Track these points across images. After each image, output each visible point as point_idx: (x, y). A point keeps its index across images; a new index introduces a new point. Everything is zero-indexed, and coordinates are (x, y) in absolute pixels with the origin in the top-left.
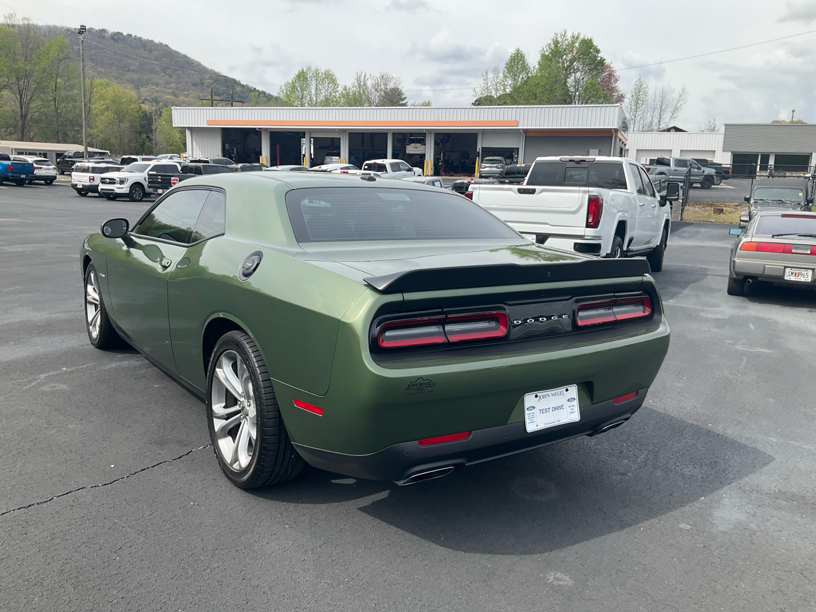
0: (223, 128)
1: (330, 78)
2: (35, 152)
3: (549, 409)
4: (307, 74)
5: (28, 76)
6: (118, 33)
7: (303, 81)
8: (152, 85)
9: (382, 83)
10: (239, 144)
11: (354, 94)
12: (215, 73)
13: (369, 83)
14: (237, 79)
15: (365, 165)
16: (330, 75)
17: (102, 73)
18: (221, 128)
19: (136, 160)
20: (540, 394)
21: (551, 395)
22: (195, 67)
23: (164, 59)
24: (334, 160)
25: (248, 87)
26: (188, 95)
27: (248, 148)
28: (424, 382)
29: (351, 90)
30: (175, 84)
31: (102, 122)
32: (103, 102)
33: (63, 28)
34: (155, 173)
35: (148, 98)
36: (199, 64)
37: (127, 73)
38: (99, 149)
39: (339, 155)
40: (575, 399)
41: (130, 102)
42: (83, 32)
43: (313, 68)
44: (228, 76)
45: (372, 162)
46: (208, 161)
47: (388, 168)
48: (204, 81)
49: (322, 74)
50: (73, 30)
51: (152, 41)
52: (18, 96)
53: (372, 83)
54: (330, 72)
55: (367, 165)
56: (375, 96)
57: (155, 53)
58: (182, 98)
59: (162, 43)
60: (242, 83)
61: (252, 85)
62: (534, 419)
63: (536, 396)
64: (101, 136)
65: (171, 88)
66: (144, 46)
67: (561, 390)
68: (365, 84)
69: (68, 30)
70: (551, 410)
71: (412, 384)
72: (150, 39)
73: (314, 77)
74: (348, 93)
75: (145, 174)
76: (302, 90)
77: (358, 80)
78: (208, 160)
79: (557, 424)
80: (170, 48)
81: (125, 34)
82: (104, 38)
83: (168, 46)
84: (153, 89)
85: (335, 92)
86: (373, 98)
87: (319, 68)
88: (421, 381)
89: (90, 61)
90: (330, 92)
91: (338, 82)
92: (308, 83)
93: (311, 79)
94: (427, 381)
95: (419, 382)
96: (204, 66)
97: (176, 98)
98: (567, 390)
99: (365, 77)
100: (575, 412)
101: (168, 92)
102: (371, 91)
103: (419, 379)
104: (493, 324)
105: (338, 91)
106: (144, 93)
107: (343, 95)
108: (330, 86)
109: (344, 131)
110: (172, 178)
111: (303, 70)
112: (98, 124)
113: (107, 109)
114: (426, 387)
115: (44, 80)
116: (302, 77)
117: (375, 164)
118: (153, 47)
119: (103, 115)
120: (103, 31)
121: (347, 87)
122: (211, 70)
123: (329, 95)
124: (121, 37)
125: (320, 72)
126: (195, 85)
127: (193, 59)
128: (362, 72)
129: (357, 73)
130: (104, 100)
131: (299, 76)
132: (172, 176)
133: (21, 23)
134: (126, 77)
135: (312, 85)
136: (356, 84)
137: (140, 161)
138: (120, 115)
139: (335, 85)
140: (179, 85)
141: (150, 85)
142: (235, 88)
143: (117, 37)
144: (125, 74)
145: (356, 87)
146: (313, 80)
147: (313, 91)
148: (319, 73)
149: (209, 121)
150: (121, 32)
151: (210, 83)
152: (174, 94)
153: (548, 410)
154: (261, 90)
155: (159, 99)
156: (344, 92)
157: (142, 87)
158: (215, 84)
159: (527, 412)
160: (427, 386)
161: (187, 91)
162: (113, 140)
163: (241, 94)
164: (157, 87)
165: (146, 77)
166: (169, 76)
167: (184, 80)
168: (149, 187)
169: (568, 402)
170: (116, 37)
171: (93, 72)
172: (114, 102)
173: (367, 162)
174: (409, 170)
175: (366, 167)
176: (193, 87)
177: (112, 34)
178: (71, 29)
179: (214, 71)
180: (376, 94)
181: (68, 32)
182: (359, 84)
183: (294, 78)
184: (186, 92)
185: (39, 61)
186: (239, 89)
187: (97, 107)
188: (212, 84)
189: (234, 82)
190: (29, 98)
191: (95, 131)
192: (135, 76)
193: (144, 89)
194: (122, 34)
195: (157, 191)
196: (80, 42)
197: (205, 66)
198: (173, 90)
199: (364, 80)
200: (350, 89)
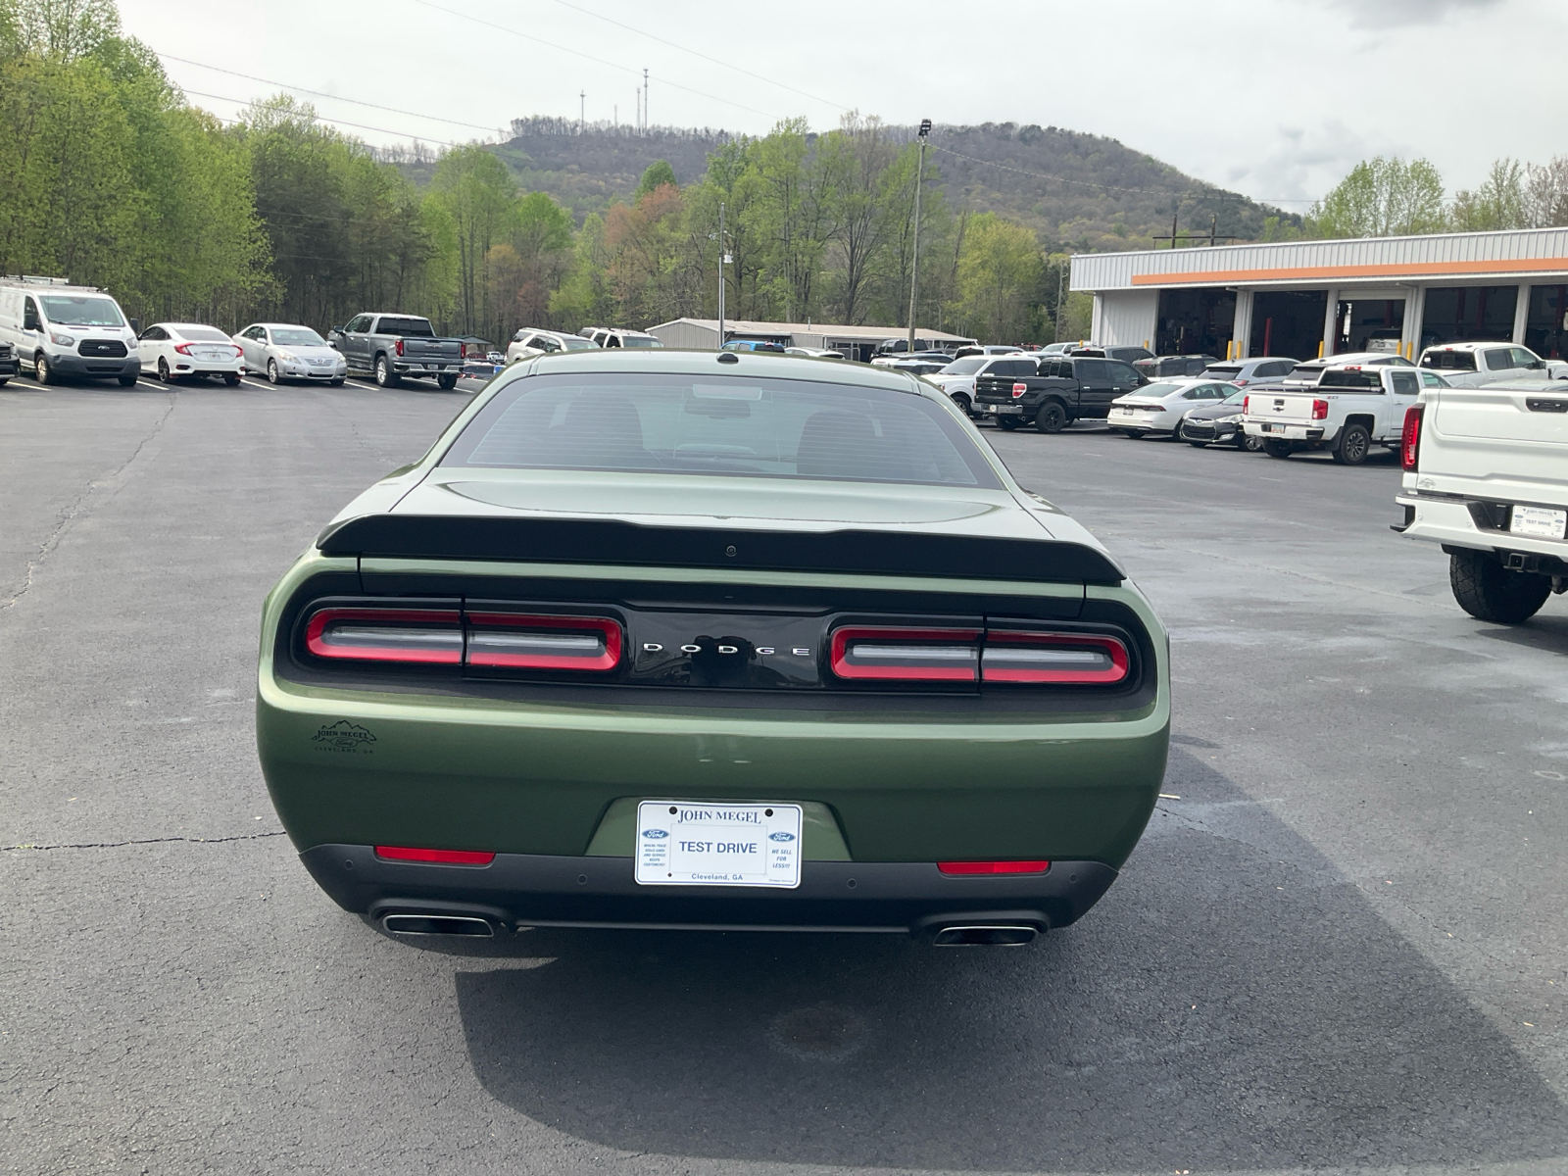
0: (1162, 290)
1: (1425, 178)
2: (847, 342)
3: (709, 844)
4: (1372, 173)
5: (866, 213)
6: (1033, 127)
7: (1363, 187)
8: (1082, 217)
9: (1556, 180)
10: (1196, 319)
11: (1485, 208)
12: (1201, 185)
13: (1524, 183)
14: (1245, 195)
15: (1426, 356)
16: (1424, 170)
17: (999, 201)
18: (1158, 289)
19: (981, 353)
20: (683, 806)
21: (714, 815)
22: (1165, 177)
23: (1108, 168)
24: (1388, 346)
25: (1265, 208)
26: (1146, 231)
27: (1213, 326)
28: (354, 731)
29: (1477, 201)
30: (1123, 213)
31: (972, 285)
32: (977, 253)
33: (942, 127)
34: (992, 375)
35: (1071, 241)
36: (1173, 171)
37: (1039, 198)
38: (960, 336)
39: (1398, 335)
40: (792, 838)
41: (1024, 249)
42: (926, 131)
43: (1388, 160)
44: (1228, 190)
45: (1442, 348)
46: (1103, 353)
47: (1480, 362)
48: (1179, 203)
49: (1406, 170)
50: (959, 130)
51: (1090, 136)
52: (848, 248)
53: (1531, 182)
54: (1426, 165)
55: (1429, 354)
56: (1534, 208)
57: (1094, 157)
58: (1133, 238)
59: (1107, 139)
60: (1256, 200)
61: (1273, 204)
62: (662, 860)
63: (673, 811)
64: (969, 312)
65: (1115, 221)
66: (1076, 146)
67: (754, 810)
68: (1513, 185)
69: (951, 130)
70: (713, 848)
71: (325, 729)
72: (1087, 133)
73: (1387, 177)
74: (1470, 208)
75: (972, 379)
76: (1359, 206)
77: (1498, 175)
78: (1102, 350)
79: (731, 882)
80: (1122, 146)
81: (1044, 127)
82: (1007, 138)
83: (1117, 142)
84: (1083, 224)
85: (1431, 206)
86: (1530, 214)
87: (1399, 159)
88: (345, 728)
89: (980, 182)
90: (1422, 206)
91: (1441, 185)
92: (1372, 192)
93: (1381, 184)
94: (356, 730)
95: (339, 729)
96: (1182, 175)
97: (1121, 239)
98: (769, 813)
99: (1515, 168)
100: (788, 865)
101: (1110, 228)
102: (1526, 198)
103: (341, 723)
104: (592, 643)
105: (1438, 204)
106: (1066, 232)
107: (1458, 212)
108: (1421, 195)
109: (1415, 285)
110: (1015, 384)
111: (1365, 165)
112: (966, 292)
113: (983, 265)
114: (358, 741)
115: (890, 220)
116: (1361, 178)
117: (1450, 352)
118: (1090, 146)
119: (975, 277)
120: (1009, 126)
121: (1470, 194)
122: (1195, 180)
123: (1417, 212)
124: (1038, 134)
125: (1402, 167)
126: (1159, 212)
127: (1162, 164)
128: (1508, 160)
129: (1496, 163)
130: (980, 249)
131: (1354, 179)
132: (1016, 381)
133: (864, 127)
134: (1038, 205)
135: (1382, 195)
136: (1491, 186)
137: (987, 354)
138: (1005, 273)
139: (1435, 190)
140: (1130, 214)
141: (1078, 218)
142: (1238, 213)
143: (1031, 134)
144: (1037, 201)
145: (1490, 192)
146: (1384, 184)
147: (1382, 208)
148: (1399, 170)
149: (1137, 276)
150: (1037, 125)
151: (1190, 205)
152: (1120, 232)
153: (705, 847)
154: (1290, 212)
155: (1090, 243)
156: (1461, 203)
157: (1064, 221)
158: (1200, 206)
159: (642, 842)
160: (360, 739)
161: (1145, 223)
162: (988, 320)
163: (1249, 222)
164: (1090, 220)
165: (1072, 204)
166: (1114, 198)
167: (1141, 203)
168: (976, 401)
169: (770, 840)
170: (1028, 135)
171: (983, 200)
172: (996, 252)
173: (1432, 349)
174: (1537, 365)
175: (1428, 360)
176: (1156, 216)
177: (1022, 129)
178: (955, 127)
179: (1201, 183)
180: (1539, 205)
181: (951, 134)
182: (1499, 186)
183: (1344, 183)
184: (1142, 227)
185: (885, 188)
186: (1245, 213)
187: (969, 260)
188: (1194, 208)
189: (1239, 201)
190: (864, 251)
191: (960, 305)
192: (1052, 203)
193: (1066, 225)
194: (1039, 127)
195: (988, 408)
196: (921, 148)
197: (1185, 174)
198: (1119, 224)
199: (1512, 175)
200: (1475, 198)
